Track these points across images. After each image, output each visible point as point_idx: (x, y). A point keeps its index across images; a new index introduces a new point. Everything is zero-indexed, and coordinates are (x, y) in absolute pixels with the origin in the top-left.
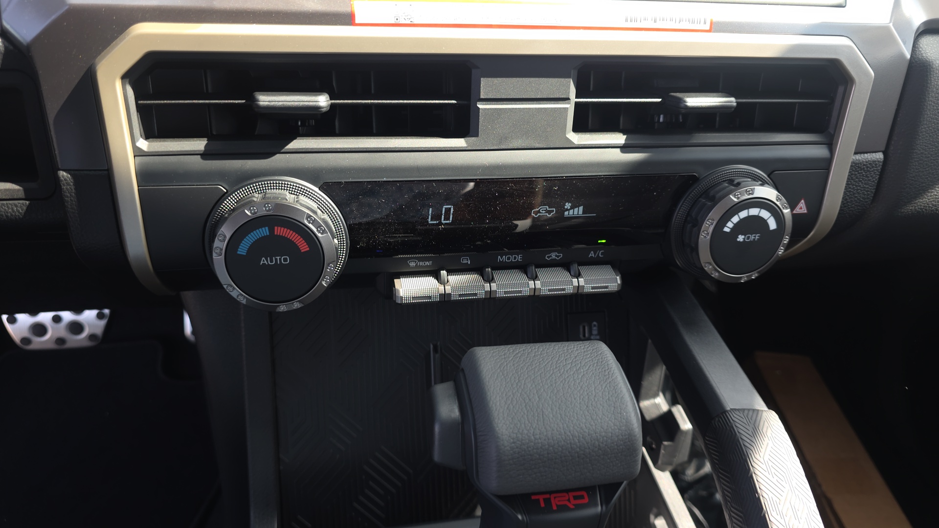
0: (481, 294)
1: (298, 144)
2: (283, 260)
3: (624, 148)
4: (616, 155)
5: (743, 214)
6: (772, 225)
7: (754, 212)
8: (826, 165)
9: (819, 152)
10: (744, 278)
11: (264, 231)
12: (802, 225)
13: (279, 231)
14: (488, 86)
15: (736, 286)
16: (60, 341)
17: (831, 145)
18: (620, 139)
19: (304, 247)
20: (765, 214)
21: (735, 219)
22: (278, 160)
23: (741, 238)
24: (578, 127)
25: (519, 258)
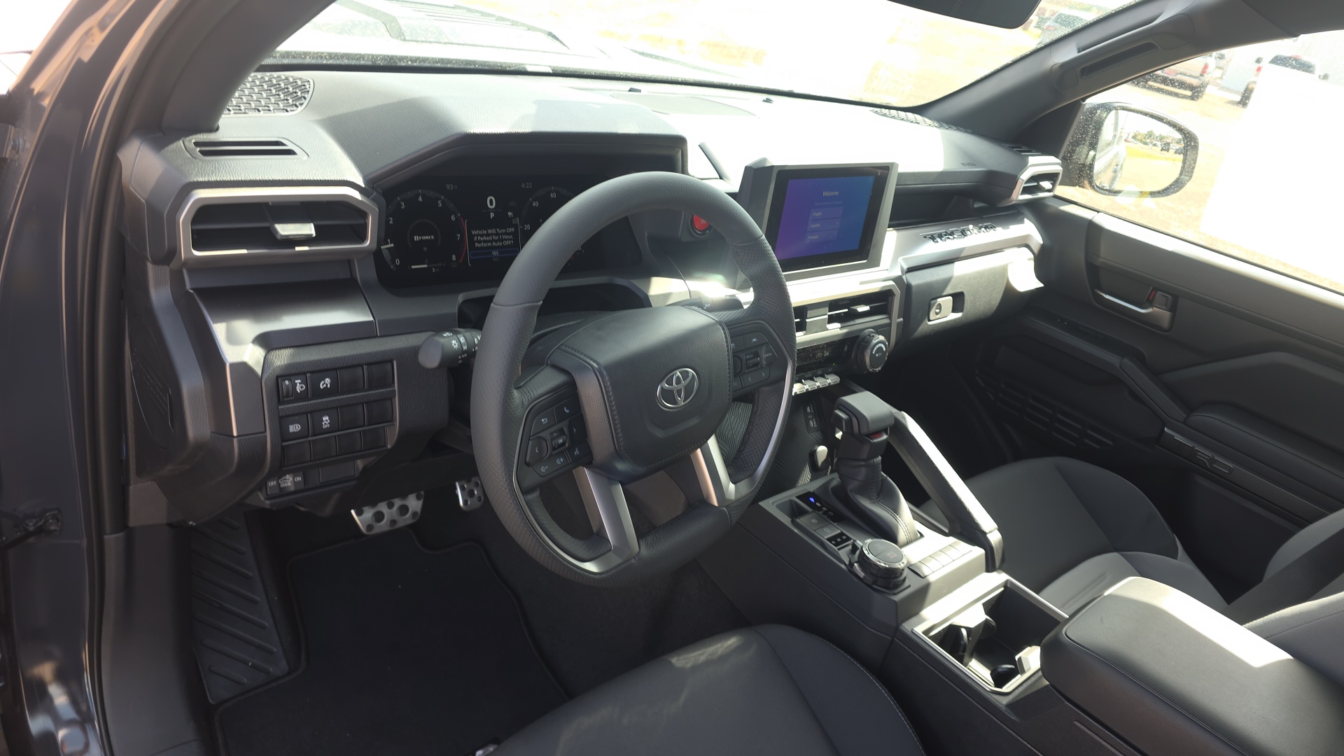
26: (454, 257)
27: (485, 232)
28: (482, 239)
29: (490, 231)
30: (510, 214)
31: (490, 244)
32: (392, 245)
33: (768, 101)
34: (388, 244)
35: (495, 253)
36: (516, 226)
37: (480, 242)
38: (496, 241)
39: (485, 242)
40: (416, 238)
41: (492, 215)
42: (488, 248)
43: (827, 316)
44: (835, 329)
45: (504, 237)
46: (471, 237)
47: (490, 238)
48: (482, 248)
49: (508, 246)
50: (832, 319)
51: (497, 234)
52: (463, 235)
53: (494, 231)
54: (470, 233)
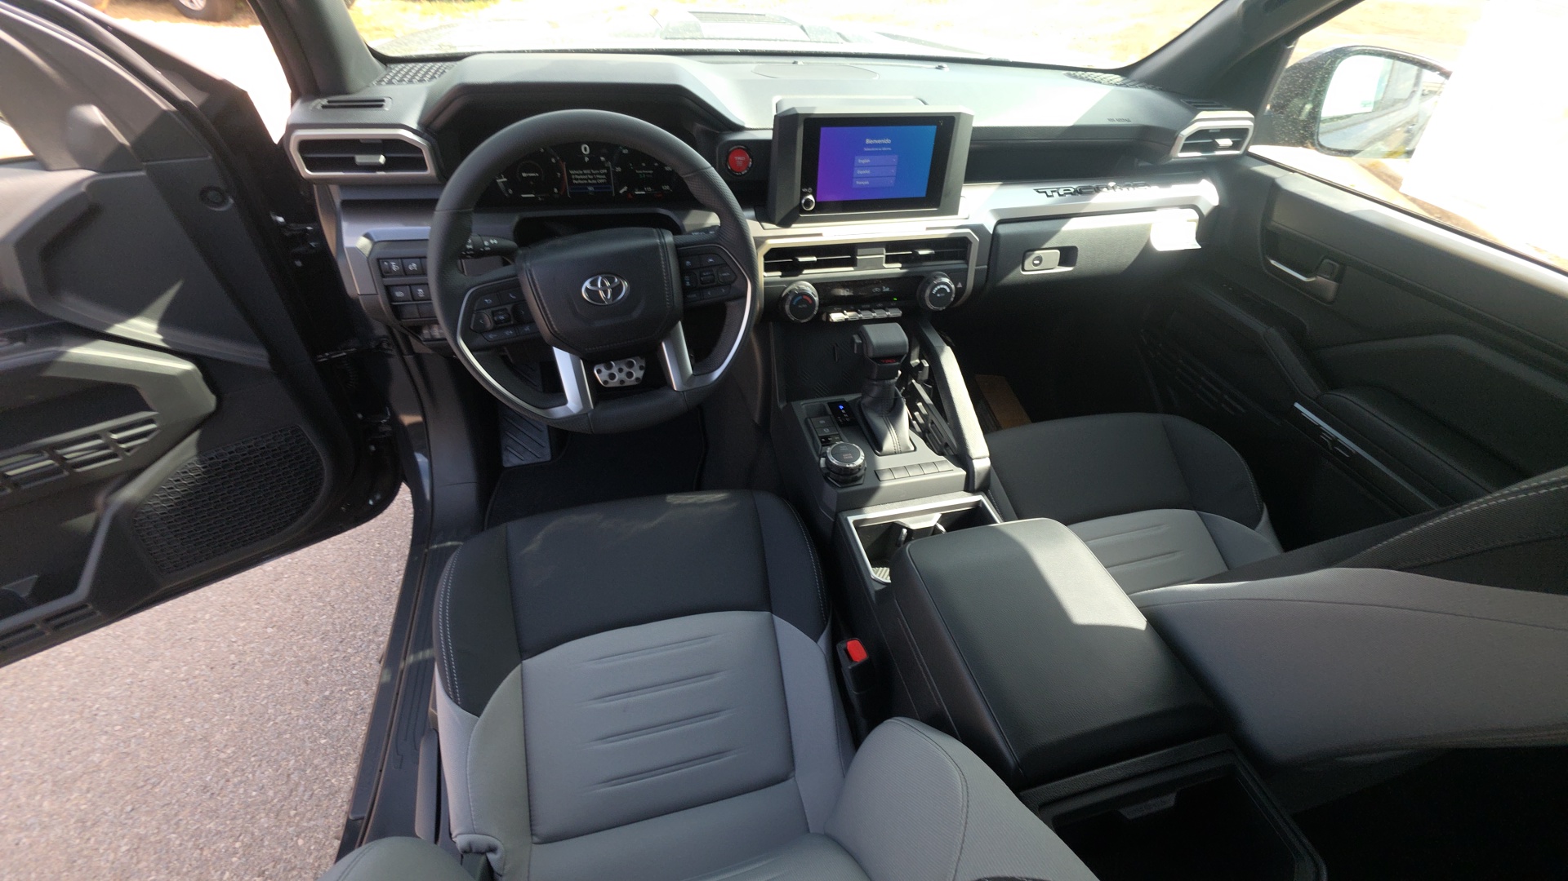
0: (857, 318)
1: (805, 272)
2: (804, 306)
3: (901, 268)
4: (899, 271)
5: (939, 287)
6: (948, 290)
7: (942, 286)
8: (966, 270)
9: (965, 266)
10: (941, 309)
11: (800, 298)
12: (959, 292)
13: (805, 297)
14: (860, 251)
15: (939, 311)
16: (622, 382)
17: (967, 263)
18: (900, 265)
19: (810, 302)
20: (945, 287)
21: (936, 289)
22: (800, 277)
23: (938, 295)
24: (887, 262)
25: (869, 306)
26: (556, 190)
27: (581, 172)
28: (579, 177)
29: (585, 172)
30: (602, 159)
31: (586, 182)
32: (505, 180)
33: (940, 68)
34: (501, 178)
35: (591, 188)
36: (608, 169)
37: (577, 179)
38: (591, 179)
39: (581, 179)
40: (524, 175)
41: (587, 159)
42: (584, 184)
43: (884, 256)
44: (895, 268)
45: (598, 176)
46: (569, 175)
47: (586, 177)
48: (579, 184)
49: (601, 184)
50: (889, 260)
51: (592, 174)
52: (562, 174)
53: (588, 172)
54: (567, 171)
